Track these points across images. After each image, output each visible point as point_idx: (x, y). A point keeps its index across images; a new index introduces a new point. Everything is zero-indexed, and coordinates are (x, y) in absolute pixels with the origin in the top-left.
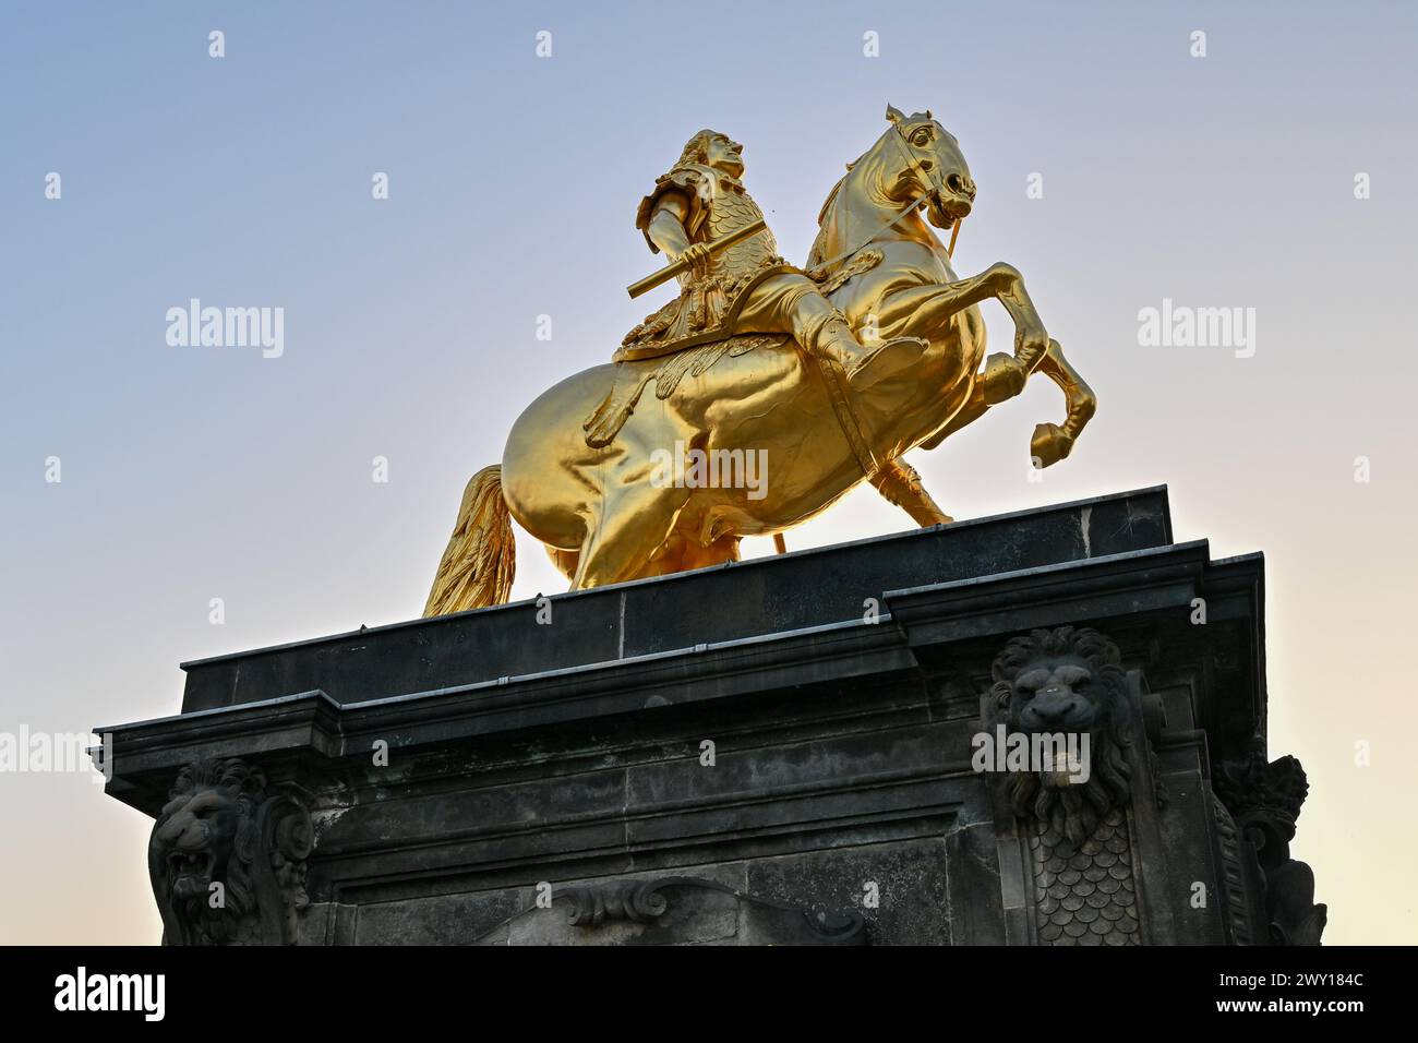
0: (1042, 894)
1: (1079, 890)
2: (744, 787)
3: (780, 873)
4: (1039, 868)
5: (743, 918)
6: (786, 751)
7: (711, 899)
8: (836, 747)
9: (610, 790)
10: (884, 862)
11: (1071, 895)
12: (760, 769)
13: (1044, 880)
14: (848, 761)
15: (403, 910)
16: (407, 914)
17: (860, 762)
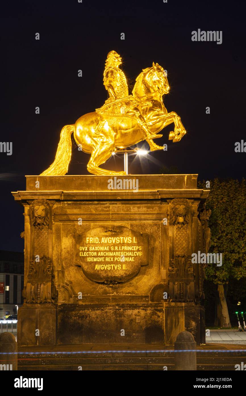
0: (175, 234)
1: (180, 234)
2: (130, 212)
3: (135, 225)
4: (175, 230)
5: (130, 232)
6: (137, 206)
7: (125, 229)
8: (145, 207)
9: (108, 209)
10: (151, 225)
11: (179, 235)
12: (133, 209)
13: (175, 232)
14: (147, 209)
15: (70, 225)
16: (71, 225)
17: (149, 210)
